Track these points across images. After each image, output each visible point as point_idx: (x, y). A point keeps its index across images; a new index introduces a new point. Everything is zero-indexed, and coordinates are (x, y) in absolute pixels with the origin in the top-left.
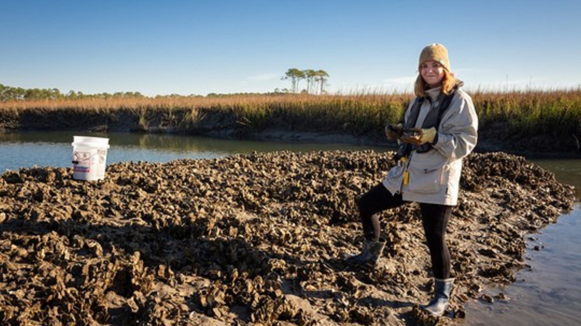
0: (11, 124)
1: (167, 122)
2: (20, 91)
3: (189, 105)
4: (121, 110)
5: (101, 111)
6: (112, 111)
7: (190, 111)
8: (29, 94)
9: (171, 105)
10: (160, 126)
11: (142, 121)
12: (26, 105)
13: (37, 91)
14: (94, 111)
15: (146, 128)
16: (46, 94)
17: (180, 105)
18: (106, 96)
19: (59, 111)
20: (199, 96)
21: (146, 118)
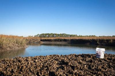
0: (69, 42)
1: (104, 43)
2: (69, 35)
3: (110, 39)
4: (93, 40)
5: (88, 40)
6: (90, 40)
7: (110, 40)
8: (71, 36)
9: (105, 39)
10: (103, 44)
11: (98, 42)
12: (72, 38)
13: (72, 35)
14: (86, 40)
15: (99, 44)
16: (74, 36)
17: (107, 39)
18: (87, 36)
19: (79, 39)
20: (110, 36)
21: (99, 41)
